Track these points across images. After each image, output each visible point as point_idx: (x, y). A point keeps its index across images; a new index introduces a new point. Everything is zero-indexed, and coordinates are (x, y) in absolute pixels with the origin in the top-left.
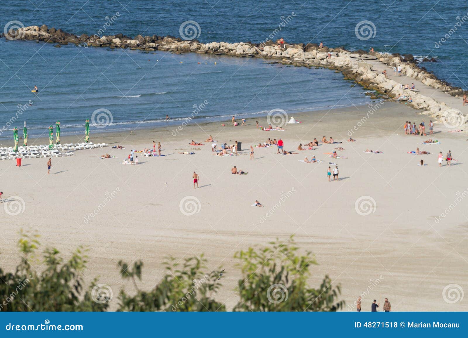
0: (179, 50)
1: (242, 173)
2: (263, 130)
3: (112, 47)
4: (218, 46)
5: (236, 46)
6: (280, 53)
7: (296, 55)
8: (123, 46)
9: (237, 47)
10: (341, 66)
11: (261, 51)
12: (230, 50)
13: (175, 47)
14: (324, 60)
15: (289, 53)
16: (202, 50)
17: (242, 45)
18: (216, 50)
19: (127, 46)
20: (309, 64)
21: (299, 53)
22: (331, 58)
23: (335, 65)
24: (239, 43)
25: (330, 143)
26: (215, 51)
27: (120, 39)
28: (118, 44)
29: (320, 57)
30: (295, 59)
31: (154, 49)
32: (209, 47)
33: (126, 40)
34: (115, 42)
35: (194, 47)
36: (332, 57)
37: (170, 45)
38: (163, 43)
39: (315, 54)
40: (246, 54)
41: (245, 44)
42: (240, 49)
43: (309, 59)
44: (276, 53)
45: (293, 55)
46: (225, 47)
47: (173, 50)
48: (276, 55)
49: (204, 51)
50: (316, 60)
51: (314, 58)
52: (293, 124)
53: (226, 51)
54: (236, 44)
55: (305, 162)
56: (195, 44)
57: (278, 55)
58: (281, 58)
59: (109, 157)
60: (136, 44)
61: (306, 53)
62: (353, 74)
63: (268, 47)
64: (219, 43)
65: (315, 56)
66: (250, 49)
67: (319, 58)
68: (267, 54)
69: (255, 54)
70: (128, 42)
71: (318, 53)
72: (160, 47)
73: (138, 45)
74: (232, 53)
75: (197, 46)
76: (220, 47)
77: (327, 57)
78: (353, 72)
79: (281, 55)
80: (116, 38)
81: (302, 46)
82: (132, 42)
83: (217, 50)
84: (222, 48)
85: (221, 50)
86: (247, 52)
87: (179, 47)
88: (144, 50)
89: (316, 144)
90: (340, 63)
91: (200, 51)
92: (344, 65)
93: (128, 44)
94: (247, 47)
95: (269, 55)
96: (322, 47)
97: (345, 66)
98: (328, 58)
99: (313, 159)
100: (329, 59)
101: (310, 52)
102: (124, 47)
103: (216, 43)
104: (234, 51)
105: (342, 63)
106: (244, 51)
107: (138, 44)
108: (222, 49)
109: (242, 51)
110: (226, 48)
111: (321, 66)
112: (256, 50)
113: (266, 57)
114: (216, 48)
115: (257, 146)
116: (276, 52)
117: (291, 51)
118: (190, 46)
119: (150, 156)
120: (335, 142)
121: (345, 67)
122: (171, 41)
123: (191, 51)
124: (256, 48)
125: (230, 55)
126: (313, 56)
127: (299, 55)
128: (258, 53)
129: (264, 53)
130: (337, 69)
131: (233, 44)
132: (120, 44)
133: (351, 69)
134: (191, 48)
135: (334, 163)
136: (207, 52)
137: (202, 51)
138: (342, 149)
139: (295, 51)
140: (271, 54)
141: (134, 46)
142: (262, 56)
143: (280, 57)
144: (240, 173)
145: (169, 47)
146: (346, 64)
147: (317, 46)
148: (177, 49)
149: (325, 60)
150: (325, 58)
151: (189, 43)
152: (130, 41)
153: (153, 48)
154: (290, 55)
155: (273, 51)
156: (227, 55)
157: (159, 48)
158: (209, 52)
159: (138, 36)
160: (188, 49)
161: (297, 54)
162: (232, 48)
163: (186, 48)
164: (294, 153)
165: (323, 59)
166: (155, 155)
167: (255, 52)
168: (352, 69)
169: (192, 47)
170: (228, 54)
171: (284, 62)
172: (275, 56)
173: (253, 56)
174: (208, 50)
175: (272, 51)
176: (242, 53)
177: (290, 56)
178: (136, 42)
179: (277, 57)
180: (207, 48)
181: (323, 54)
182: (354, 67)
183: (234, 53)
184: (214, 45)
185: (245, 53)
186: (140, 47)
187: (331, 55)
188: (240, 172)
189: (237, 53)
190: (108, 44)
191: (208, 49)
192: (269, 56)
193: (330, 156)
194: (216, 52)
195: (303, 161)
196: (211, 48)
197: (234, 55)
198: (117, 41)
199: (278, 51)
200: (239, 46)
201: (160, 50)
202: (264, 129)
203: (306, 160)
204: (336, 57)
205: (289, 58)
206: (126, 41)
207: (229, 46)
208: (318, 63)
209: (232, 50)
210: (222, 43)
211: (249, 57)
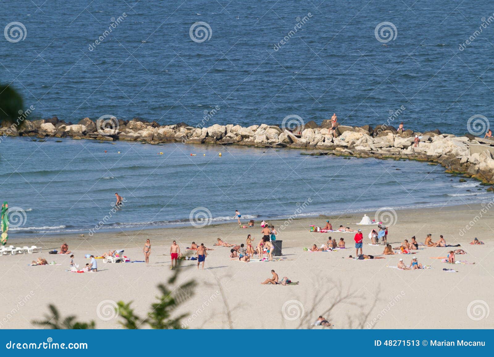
0: (156, 139)
1: (289, 282)
2: (316, 231)
3: (40, 136)
4: (223, 131)
5: (254, 131)
6: (331, 140)
7: (358, 142)
8: (59, 135)
9: (256, 132)
10: (438, 155)
11: (296, 138)
12: (244, 137)
13: (149, 134)
14: (407, 149)
15: (346, 140)
16: (196, 138)
17: (265, 129)
18: (219, 137)
19: (66, 135)
20: (381, 155)
21: (363, 138)
22: (420, 146)
23: (428, 154)
24: (260, 125)
25: (440, 246)
26: (217, 139)
27: (53, 124)
28: (51, 132)
29: (400, 143)
30: (358, 148)
31: (112, 139)
32: (207, 133)
33: (63, 125)
34: (46, 128)
35: (181, 134)
36: (421, 143)
37: (140, 132)
38: (127, 130)
39: (392, 140)
40: (271, 143)
41: (269, 126)
42: (260, 135)
43: (381, 148)
44: (324, 141)
45: (354, 143)
46: (235, 133)
47: (144, 138)
48: (323, 143)
49: (199, 140)
50: (393, 149)
51: (390, 147)
52: (367, 225)
53: (237, 138)
54: (255, 127)
55: (400, 269)
56: (182, 129)
57: (328, 143)
58: (333, 148)
59: (45, 264)
60: (81, 132)
61: (376, 139)
62: (462, 164)
63: (310, 130)
64: (224, 127)
65: (391, 144)
66: (279, 135)
67: (398, 146)
68: (308, 142)
69: (288, 143)
70: (68, 128)
71: (396, 138)
72: (123, 135)
73: (84, 133)
74: (247, 141)
75: (186, 131)
76: (226, 133)
77: (413, 143)
78: (461, 162)
79: (332, 144)
80: (46, 121)
81: (368, 130)
82: (75, 127)
83: (221, 138)
84: (229, 134)
85: (228, 138)
86: (274, 140)
87: (156, 135)
88: (95, 140)
89: (414, 247)
90: (436, 151)
91: (193, 140)
92: (444, 153)
93: (68, 132)
94: (272, 132)
95: (311, 144)
96: (403, 131)
97: (446, 154)
98: (414, 145)
99: (413, 264)
100: (416, 146)
101: (383, 137)
102: (61, 137)
103: (220, 126)
104: (251, 138)
105: (440, 151)
106: (268, 139)
107: (85, 131)
108: (230, 137)
109: (265, 138)
110: (237, 135)
111: (403, 157)
112: (289, 136)
113: (306, 146)
114: (219, 134)
115: (309, 250)
116: (323, 139)
117: (349, 136)
118: (175, 132)
119: (118, 261)
120: (447, 245)
121: (445, 156)
122: (142, 126)
123: (176, 141)
124: (290, 133)
125: (244, 145)
126: (388, 143)
127: (364, 141)
128: (291, 141)
129: (303, 140)
130: (432, 161)
131: (249, 128)
132: (53, 131)
133: (457, 157)
134: (175, 135)
135: (451, 270)
136: (203, 142)
137: (195, 140)
138: (462, 252)
139: (356, 135)
140: (316, 141)
141: (78, 134)
142: (299, 145)
143: (331, 146)
144: (284, 283)
145: (139, 135)
146: (446, 152)
147: (394, 130)
148: (152, 137)
149: (410, 148)
150: (409, 146)
151: (173, 129)
152: (71, 126)
153: (110, 136)
154: (348, 142)
155: (318, 137)
156: (238, 145)
157: (120, 137)
158: (207, 141)
159: (85, 120)
160: (170, 137)
161: (360, 140)
162: (247, 134)
163: (168, 135)
164: (377, 258)
165: (405, 147)
166: (127, 261)
167: (288, 140)
168: (460, 157)
169: (178, 133)
170: (241, 143)
171: (338, 153)
172: (323, 145)
173: (282, 146)
174: (205, 138)
175: (316, 136)
176: (265, 141)
177: (349, 145)
178: (81, 127)
179: (326, 146)
180: (204, 135)
181: (406, 139)
182: (463, 153)
183: (250, 141)
184: (216, 129)
185: (269, 141)
186: (87, 135)
187: (419, 141)
188: (285, 280)
189: (255, 141)
190: (32, 132)
191: (206, 136)
192: (312, 146)
193: (444, 260)
194: (220, 140)
195: (396, 267)
196: (210, 134)
197: (251, 145)
198: (49, 127)
199: (327, 137)
200: (259, 130)
201: (123, 139)
202: (318, 230)
203: (401, 265)
204: (427, 143)
205: (346, 147)
206: (64, 128)
207: (243, 131)
208: (398, 153)
209: (247, 137)
210: (230, 127)
211: (276, 148)
